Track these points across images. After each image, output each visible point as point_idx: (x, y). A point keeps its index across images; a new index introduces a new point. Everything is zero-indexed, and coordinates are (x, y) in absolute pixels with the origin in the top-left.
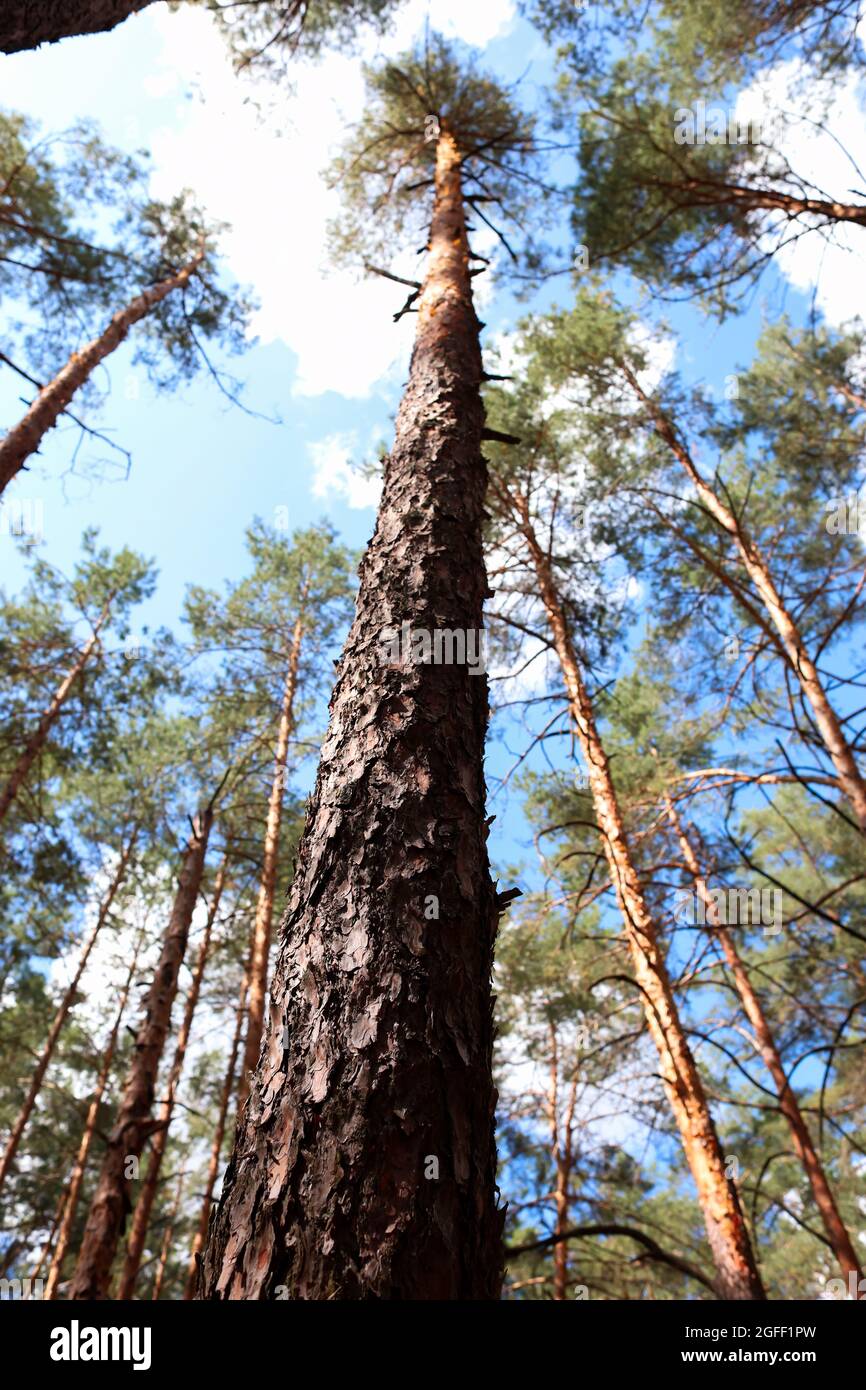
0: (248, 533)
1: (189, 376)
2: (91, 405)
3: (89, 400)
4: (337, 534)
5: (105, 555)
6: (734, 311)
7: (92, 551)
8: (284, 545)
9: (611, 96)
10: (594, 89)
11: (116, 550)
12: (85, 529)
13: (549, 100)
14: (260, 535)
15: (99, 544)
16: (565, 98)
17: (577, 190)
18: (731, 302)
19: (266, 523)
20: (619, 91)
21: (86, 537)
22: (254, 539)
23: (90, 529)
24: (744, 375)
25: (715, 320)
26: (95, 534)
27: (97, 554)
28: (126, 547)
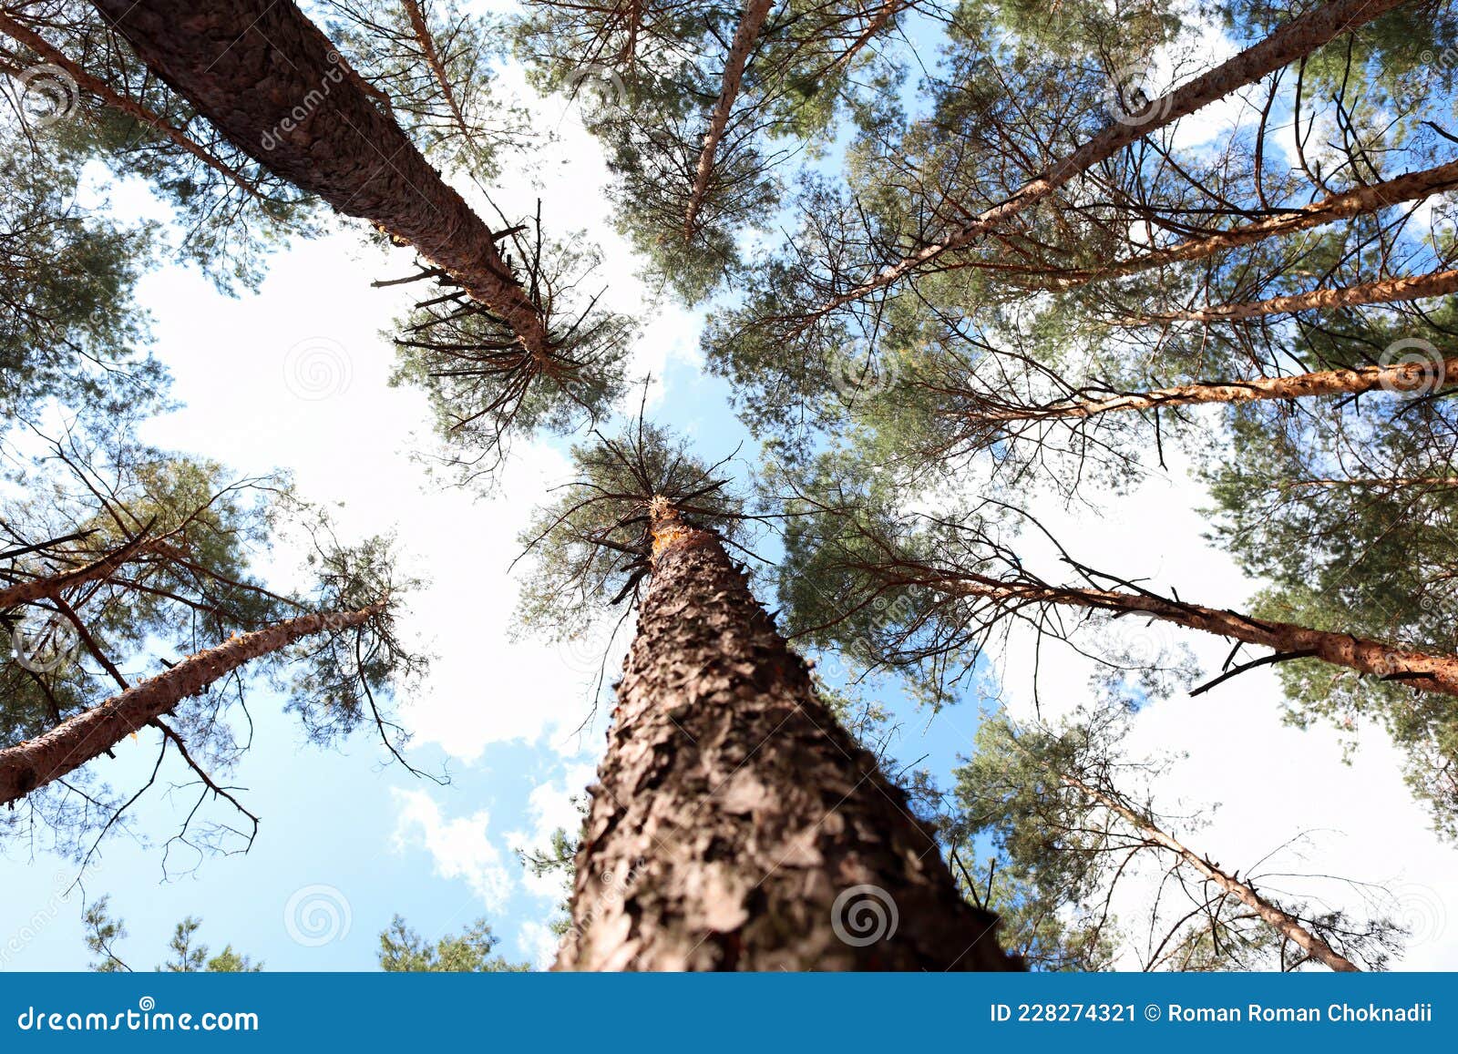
0: (384, 938)
1: (349, 730)
2: (224, 762)
3: (223, 755)
4: (494, 941)
5: (199, 956)
6: (950, 699)
7: (183, 950)
8: (427, 954)
9: (816, 484)
10: (800, 477)
11: (214, 953)
12: (182, 921)
13: (756, 485)
14: (397, 940)
15: (194, 941)
16: (772, 484)
17: (783, 570)
18: (947, 690)
19: (408, 926)
20: (824, 481)
21: (180, 928)
22: (389, 946)
23: (188, 921)
24: (966, 766)
25: (930, 708)
26: (193, 927)
27: (189, 955)
28: (228, 948)
